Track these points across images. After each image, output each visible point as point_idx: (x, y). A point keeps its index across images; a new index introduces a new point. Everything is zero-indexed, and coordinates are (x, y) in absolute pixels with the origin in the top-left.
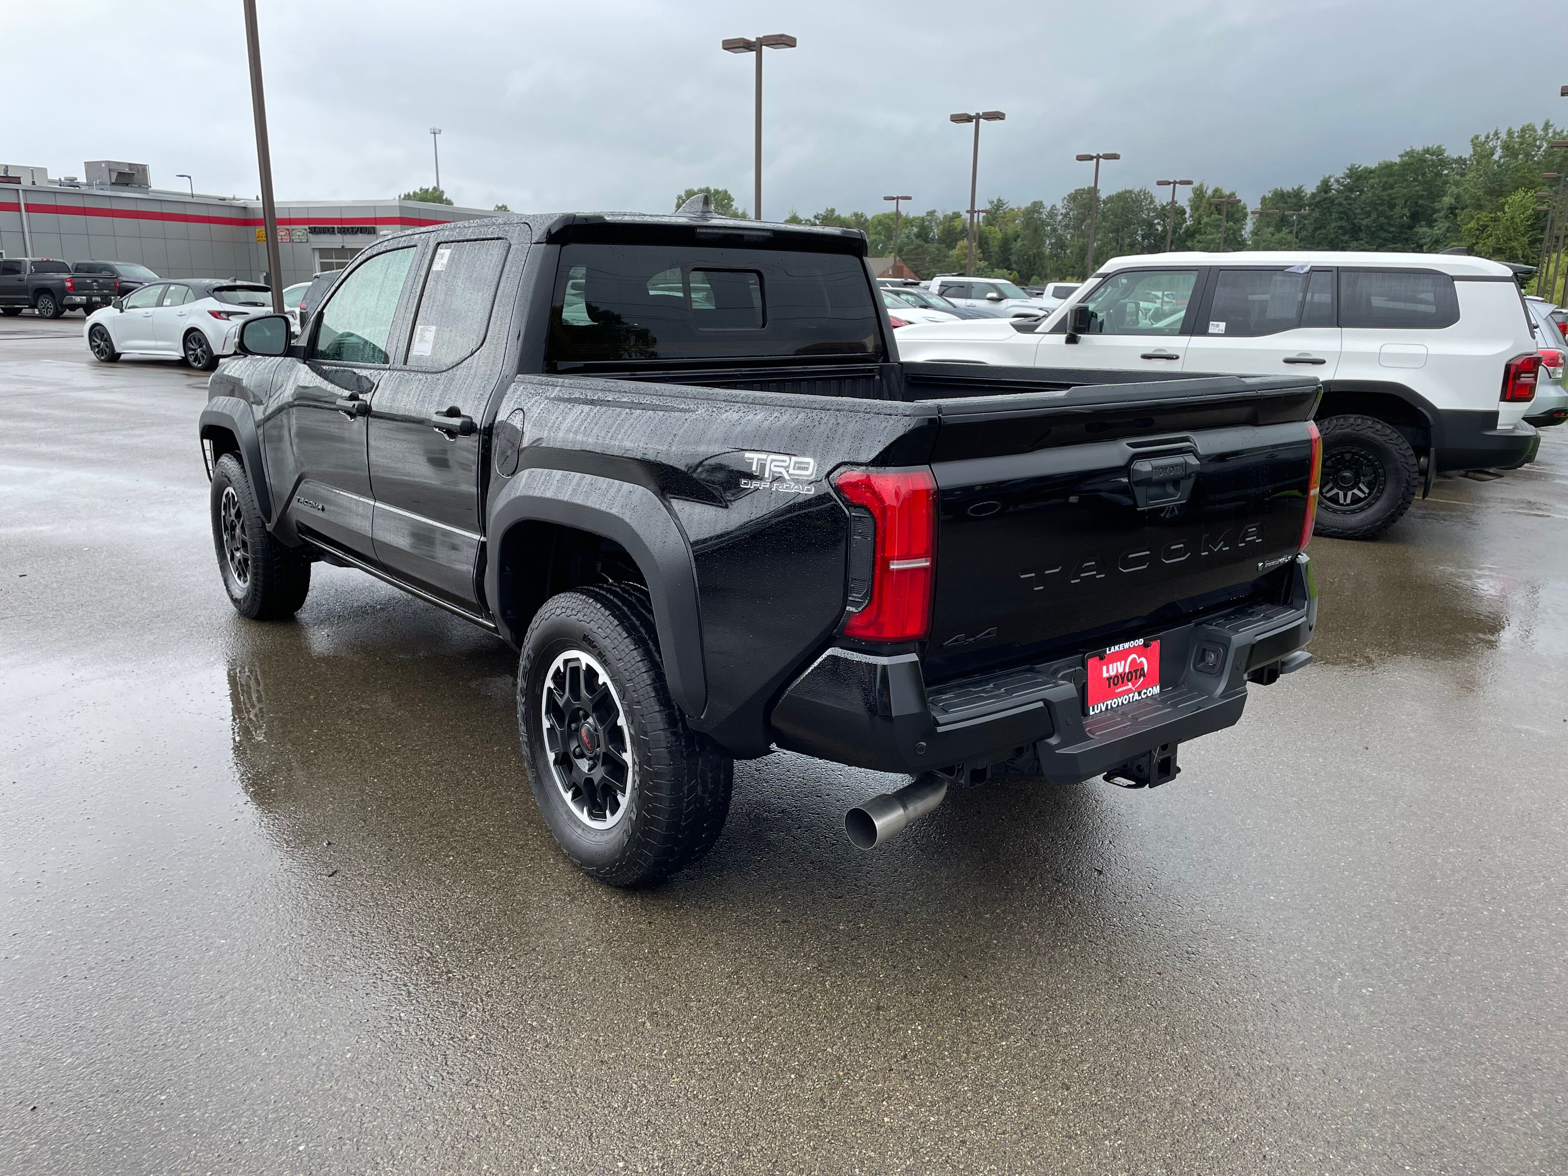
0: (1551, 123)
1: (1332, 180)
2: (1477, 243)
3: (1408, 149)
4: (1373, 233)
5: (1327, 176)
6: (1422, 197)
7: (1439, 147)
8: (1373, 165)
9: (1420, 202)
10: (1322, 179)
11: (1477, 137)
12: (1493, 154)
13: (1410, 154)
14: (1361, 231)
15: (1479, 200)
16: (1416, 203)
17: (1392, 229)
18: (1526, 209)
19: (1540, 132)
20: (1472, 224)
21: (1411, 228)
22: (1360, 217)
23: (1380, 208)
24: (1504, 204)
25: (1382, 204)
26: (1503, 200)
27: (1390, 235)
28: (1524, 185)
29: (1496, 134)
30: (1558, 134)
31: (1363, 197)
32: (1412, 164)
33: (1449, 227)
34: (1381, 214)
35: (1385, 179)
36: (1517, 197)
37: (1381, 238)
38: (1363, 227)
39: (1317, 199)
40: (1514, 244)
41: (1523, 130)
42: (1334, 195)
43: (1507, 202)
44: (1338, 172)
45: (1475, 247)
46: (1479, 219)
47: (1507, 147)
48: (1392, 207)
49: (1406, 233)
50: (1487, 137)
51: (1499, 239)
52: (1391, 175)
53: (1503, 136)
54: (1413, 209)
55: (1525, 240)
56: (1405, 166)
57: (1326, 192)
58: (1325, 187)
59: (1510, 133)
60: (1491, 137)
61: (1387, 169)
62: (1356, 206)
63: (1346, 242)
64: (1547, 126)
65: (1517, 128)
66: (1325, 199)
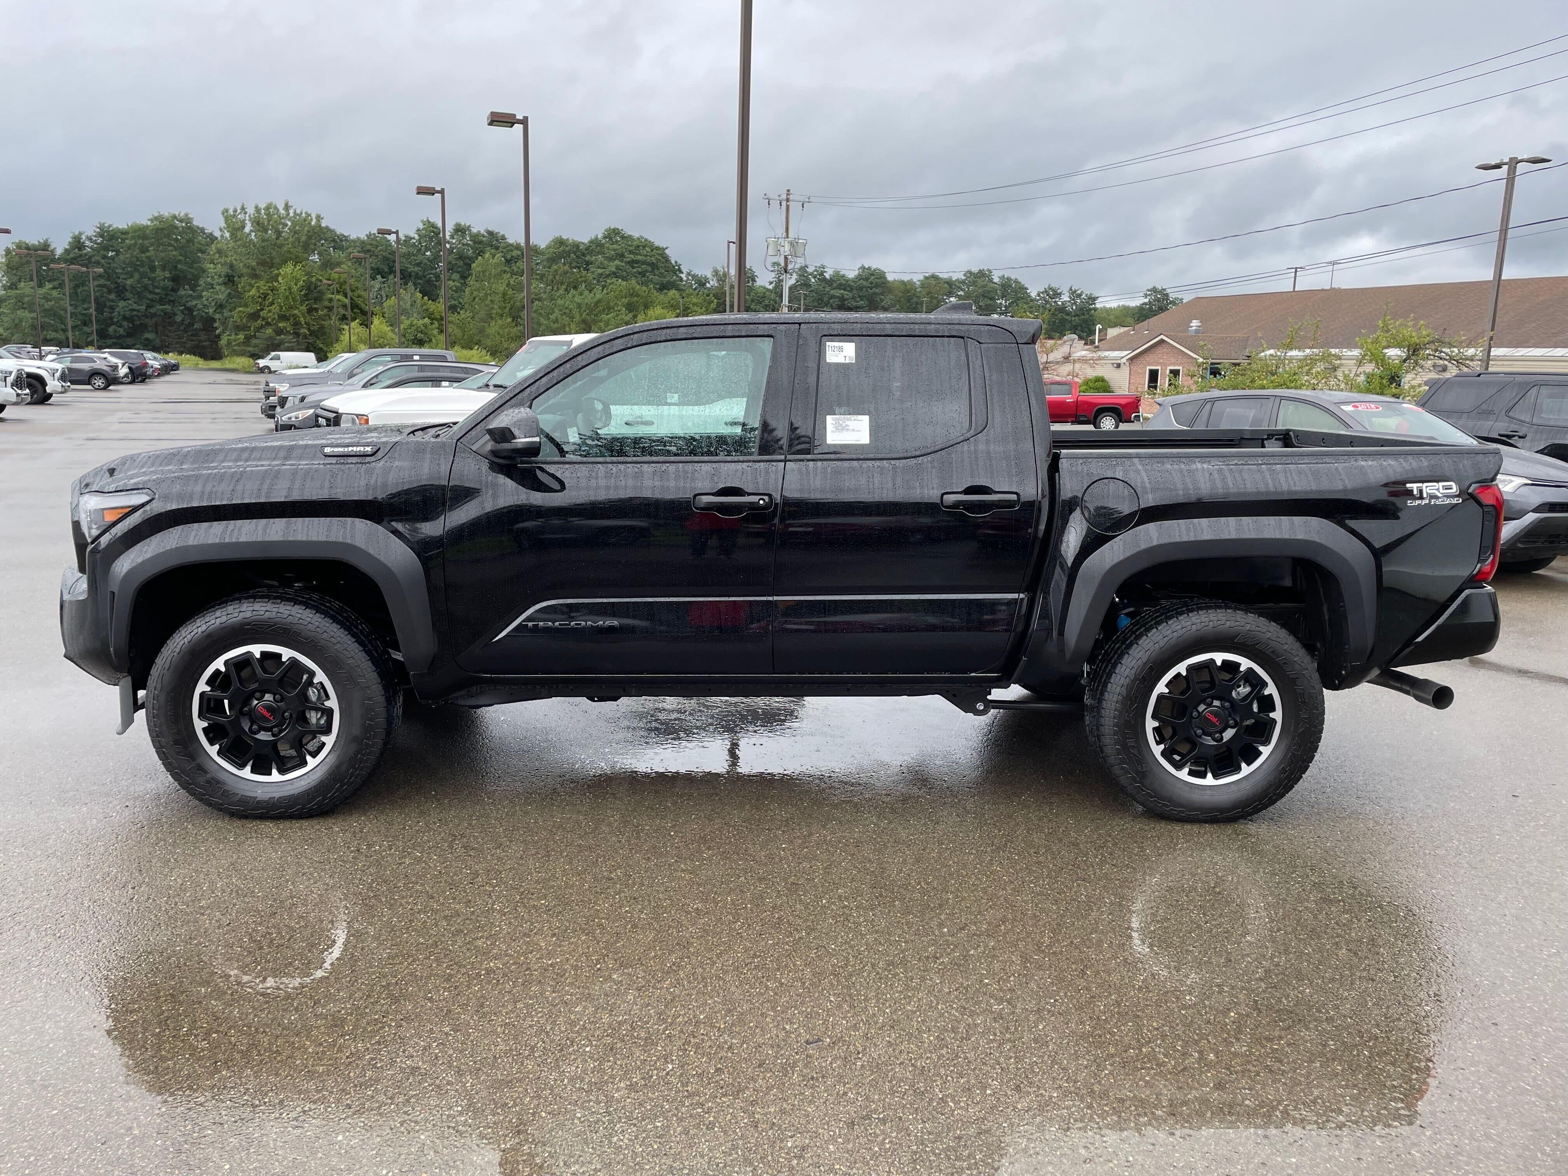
0: (290, 204)
1: (84, 237)
2: (262, 310)
3: (156, 215)
4: (139, 293)
5: (77, 233)
6: (180, 261)
7: (186, 215)
8: (122, 226)
9: (179, 266)
10: (71, 235)
11: (227, 211)
12: (244, 227)
13: (158, 218)
14: (127, 290)
15: (254, 269)
16: (176, 267)
17: (157, 291)
18: (298, 280)
19: (282, 212)
20: (253, 292)
21: (174, 290)
22: (124, 277)
23: (141, 270)
24: (279, 275)
25: (142, 265)
26: (276, 272)
27: (157, 297)
28: (291, 259)
29: (243, 209)
30: (298, 215)
31: (121, 257)
32: (162, 229)
33: (229, 293)
34: (143, 275)
35: (141, 241)
36: (288, 269)
37: (148, 299)
38: (128, 288)
39: (71, 256)
40: (296, 312)
41: (267, 208)
42: (89, 252)
43: (280, 274)
44: (89, 230)
45: (261, 313)
46: (258, 287)
47: (257, 223)
48: (153, 269)
49: (172, 296)
50: (235, 211)
51: (281, 307)
52: (145, 237)
53: (251, 210)
54: (173, 272)
55: (304, 308)
56: (158, 231)
57: (80, 249)
58: (77, 243)
59: (258, 209)
60: (239, 211)
61: (139, 232)
62: (115, 265)
63: (113, 301)
64: (287, 207)
65: (262, 206)
66: (81, 256)
